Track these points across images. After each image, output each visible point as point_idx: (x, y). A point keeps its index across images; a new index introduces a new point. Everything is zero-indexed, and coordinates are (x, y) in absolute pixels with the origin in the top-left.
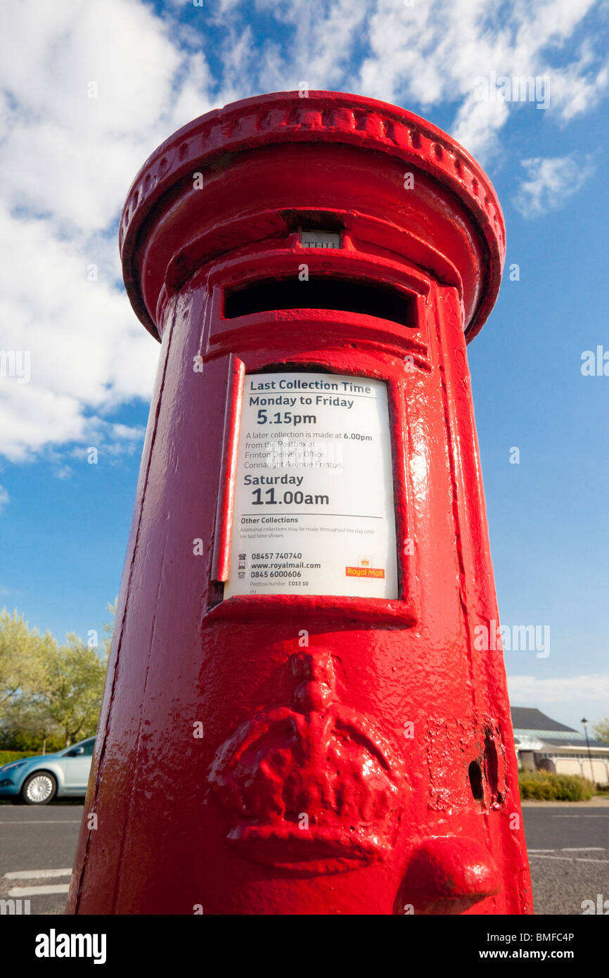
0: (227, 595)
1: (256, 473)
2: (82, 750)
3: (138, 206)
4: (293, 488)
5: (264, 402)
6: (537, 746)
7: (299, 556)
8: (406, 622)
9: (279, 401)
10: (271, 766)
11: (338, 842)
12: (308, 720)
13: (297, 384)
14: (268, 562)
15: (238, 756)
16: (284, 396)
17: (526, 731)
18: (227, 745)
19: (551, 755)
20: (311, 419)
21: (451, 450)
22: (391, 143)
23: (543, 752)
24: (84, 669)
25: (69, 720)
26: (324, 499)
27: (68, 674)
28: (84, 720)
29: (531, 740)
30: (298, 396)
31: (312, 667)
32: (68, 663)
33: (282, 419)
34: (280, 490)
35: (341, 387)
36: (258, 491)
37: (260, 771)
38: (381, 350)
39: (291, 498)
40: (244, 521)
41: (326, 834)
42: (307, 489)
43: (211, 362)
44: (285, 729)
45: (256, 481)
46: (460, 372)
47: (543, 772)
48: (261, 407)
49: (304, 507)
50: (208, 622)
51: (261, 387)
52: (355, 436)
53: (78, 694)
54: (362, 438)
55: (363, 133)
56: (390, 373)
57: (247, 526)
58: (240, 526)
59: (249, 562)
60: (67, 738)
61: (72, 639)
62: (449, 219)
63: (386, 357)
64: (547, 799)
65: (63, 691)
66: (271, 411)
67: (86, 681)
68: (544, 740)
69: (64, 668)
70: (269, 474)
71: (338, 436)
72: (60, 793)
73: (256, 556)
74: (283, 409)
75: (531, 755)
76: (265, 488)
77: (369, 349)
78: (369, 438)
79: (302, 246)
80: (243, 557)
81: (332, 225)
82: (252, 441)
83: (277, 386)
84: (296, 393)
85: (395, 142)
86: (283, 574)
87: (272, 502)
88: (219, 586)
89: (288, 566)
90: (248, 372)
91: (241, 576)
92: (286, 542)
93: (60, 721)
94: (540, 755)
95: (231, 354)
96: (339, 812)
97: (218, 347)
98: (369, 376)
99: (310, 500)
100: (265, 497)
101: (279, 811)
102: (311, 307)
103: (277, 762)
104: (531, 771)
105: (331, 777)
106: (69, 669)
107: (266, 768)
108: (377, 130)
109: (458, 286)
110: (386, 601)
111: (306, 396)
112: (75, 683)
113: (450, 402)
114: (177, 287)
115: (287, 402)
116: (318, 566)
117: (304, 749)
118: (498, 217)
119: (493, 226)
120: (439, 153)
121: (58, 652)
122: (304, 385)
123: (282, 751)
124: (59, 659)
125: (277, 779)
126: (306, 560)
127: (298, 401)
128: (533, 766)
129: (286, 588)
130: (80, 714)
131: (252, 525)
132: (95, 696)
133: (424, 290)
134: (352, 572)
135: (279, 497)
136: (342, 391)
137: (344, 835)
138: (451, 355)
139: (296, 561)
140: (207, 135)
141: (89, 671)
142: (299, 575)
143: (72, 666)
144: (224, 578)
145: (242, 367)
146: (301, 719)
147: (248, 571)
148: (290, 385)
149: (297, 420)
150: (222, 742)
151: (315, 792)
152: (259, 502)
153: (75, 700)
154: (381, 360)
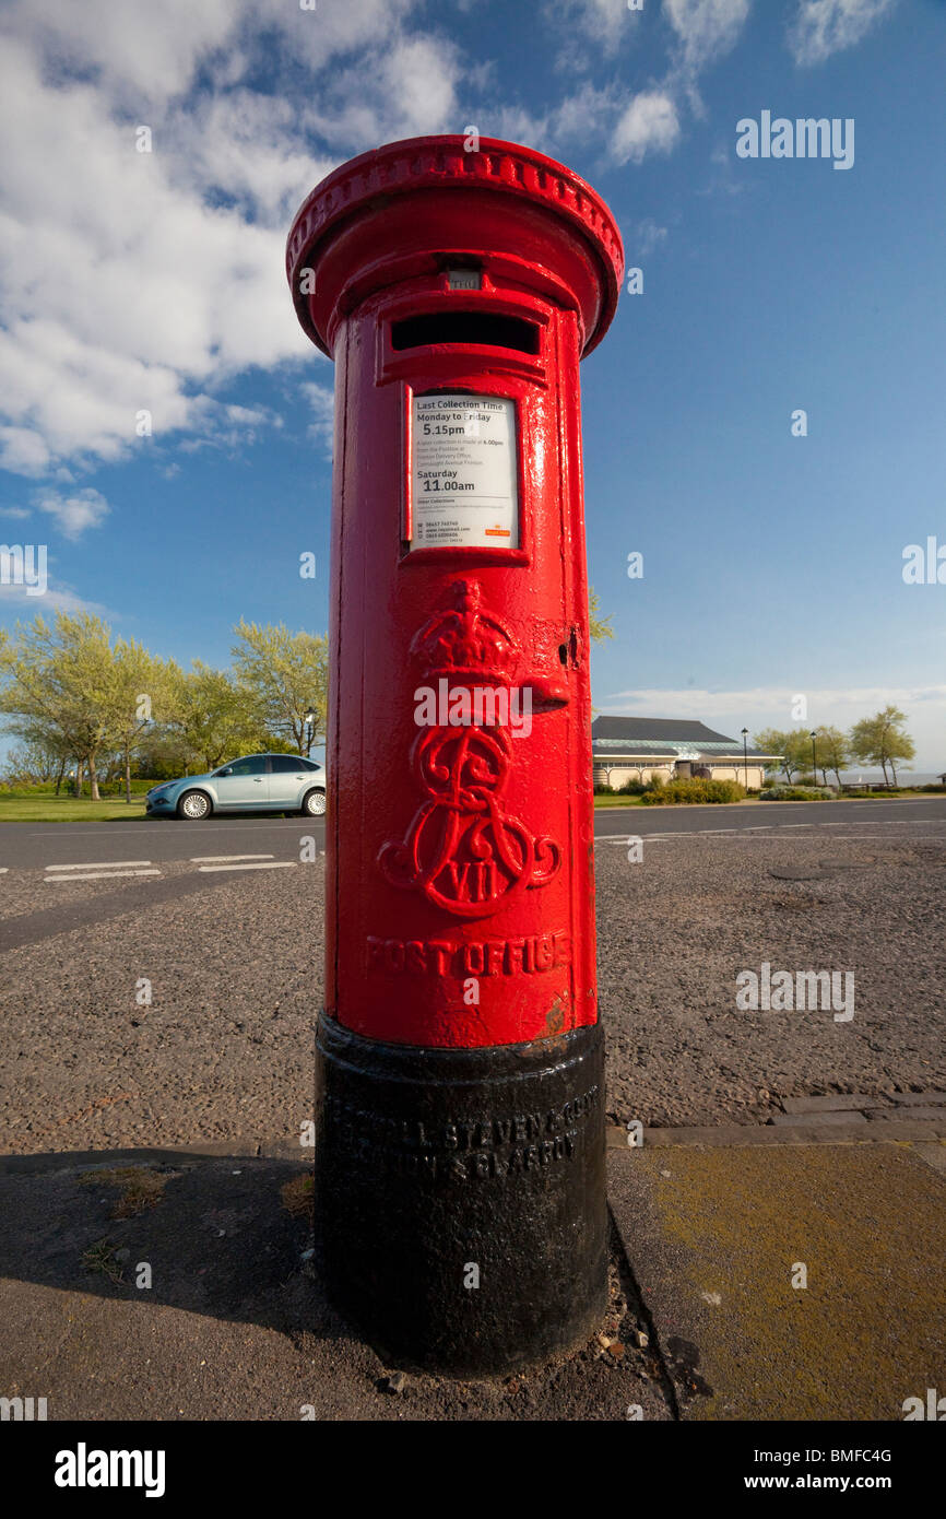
0: (412, 549)
1: (425, 470)
2: (231, 770)
3: (308, 235)
4: (451, 480)
5: (427, 418)
6: (695, 757)
7: (457, 524)
8: (522, 562)
9: (438, 417)
10: (445, 639)
11: (482, 674)
12: (465, 615)
13: (451, 404)
14: (437, 528)
15: (426, 637)
16: (442, 414)
17: (686, 743)
18: (418, 633)
19: (707, 765)
20: (461, 430)
21: (560, 450)
22: (521, 187)
23: (701, 762)
24: (216, 696)
25: (209, 748)
26: (471, 486)
27: (199, 703)
28: (223, 747)
29: (689, 752)
30: (451, 413)
31: (466, 587)
32: (198, 691)
33: (441, 431)
34: (442, 481)
35: (481, 406)
36: (428, 482)
37: (439, 642)
38: (509, 373)
39: (451, 486)
40: (420, 502)
41: (477, 671)
42: (460, 480)
43: (386, 386)
44: (451, 622)
45: (426, 476)
46: (571, 388)
47: (697, 778)
48: (426, 422)
49: (458, 492)
50: (400, 566)
51: (425, 407)
52: (492, 442)
53: (213, 722)
54: (496, 443)
55: (497, 179)
56: (517, 393)
57: (422, 505)
58: (417, 505)
59: (425, 528)
60: (208, 765)
61: (198, 665)
62: (571, 249)
63: (515, 380)
64: (698, 802)
65: (197, 719)
66: (433, 424)
67: (220, 707)
68: (701, 751)
69: (195, 696)
70: (434, 469)
71: (480, 442)
72: (215, 810)
73: (429, 525)
74: (441, 423)
75: (688, 766)
76: (432, 480)
77: (500, 374)
78: (501, 443)
79: (451, 287)
80: (420, 525)
81: (473, 265)
82: (421, 447)
83: (436, 405)
84: (449, 411)
85: (524, 185)
86: (447, 535)
87: (437, 489)
88: (407, 544)
89: (451, 529)
90: (415, 395)
91: (420, 537)
92: (448, 515)
93: (199, 749)
94: (698, 764)
95: (402, 382)
96: (483, 661)
97: (388, 374)
98: (500, 397)
99: (462, 488)
100: (433, 486)
101: (450, 661)
102: (459, 342)
103: (448, 638)
104: (686, 779)
105: (478, 645)
106: (201, 696)
107: (442, 641)
108: (510, 175)
109: (576, 309)
110: (511, 550)
111: (457, 413)
112: (208, 711)
113: (562, 413)
114: (347, 313)
115: (444, 418)
116: (468, 529)
117: (463, 631)
118: (615, 240)
119: (608, 251)
120: (562, 190)
121: (185, 680)
122: (455, 405)
123: (450, 632)
124: (188, 687)
125: (448, 645)
126: (460, 526)
127: (452, 417)
128: (689, 775)
129: (449, 543)
130: (219, 742)
131: (425, 505)
132: (232, 723)
133: (545, 320)
134: (489, 533)
135: (441, 485)
136: (483, 409)
137: (486, 671)
138: (566, 374)
139: (455, 527)
140: (366, 176)
141: (222, 698)
142: (456, 535)
143: (203, 694)
144: (410, 538)
145: (410, 391)
146: (460, 615)
147: (424, 533)
148: (446, 405)
149: (452, 431)
150: (416, 630)
151: (469, 651)
152: (428, 489)
153: (211, 727)
154: (511, 383)
